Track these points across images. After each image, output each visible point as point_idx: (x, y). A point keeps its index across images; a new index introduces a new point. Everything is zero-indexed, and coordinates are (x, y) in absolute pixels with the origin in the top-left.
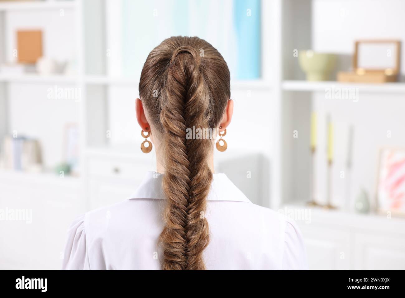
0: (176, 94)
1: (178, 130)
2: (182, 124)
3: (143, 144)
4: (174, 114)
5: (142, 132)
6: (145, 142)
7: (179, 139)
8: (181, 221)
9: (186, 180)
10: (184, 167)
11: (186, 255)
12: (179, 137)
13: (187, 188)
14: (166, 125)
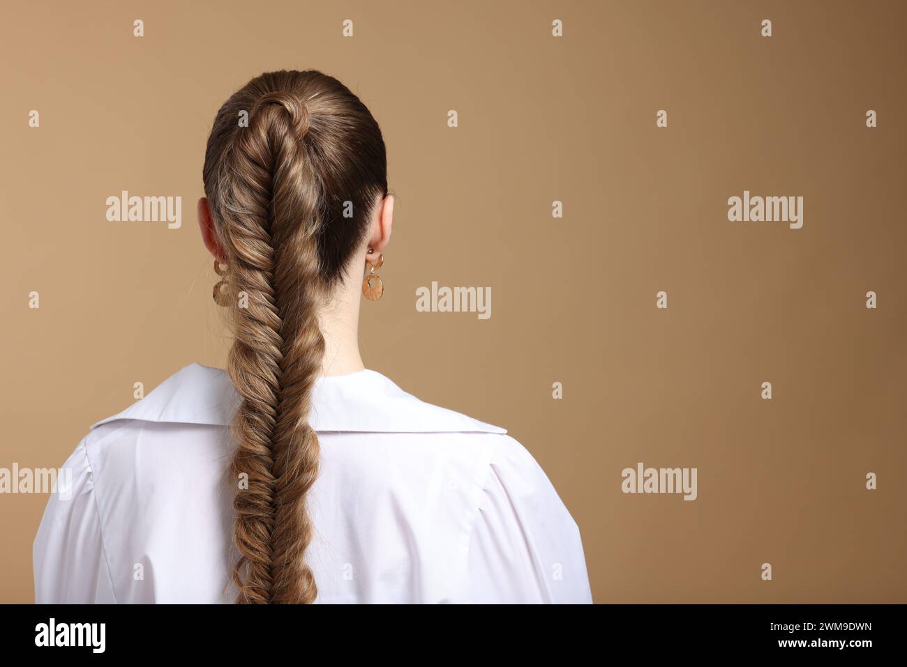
0: (250, 187)
1: (257, 258)
2: (265, 245)
3: (217, 287)
4: (247, 225)
5: (216, 264)
6: (222, 283)
7: (259, 276)
8: (266, 438)
9: (273, 356)
10: (269, 329)
11: (273, 505)
12: (259, 270)
13: (277, 373)
14: (231, 246)
